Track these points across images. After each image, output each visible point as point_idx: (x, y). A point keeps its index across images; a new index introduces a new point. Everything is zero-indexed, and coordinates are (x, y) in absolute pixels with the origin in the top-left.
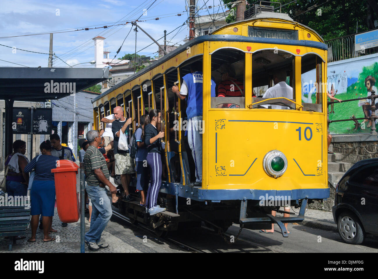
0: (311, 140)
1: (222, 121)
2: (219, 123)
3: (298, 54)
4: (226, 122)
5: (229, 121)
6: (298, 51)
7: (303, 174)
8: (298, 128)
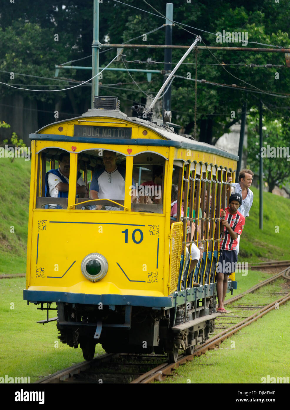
0: (141, 243)
1: (44, 223)
2: (41, 224)
3: (130, 153)
4: (48, 223)
5: (50, 222)
6: (130, 151)
7: (128, 280)
8: (124, 230)
